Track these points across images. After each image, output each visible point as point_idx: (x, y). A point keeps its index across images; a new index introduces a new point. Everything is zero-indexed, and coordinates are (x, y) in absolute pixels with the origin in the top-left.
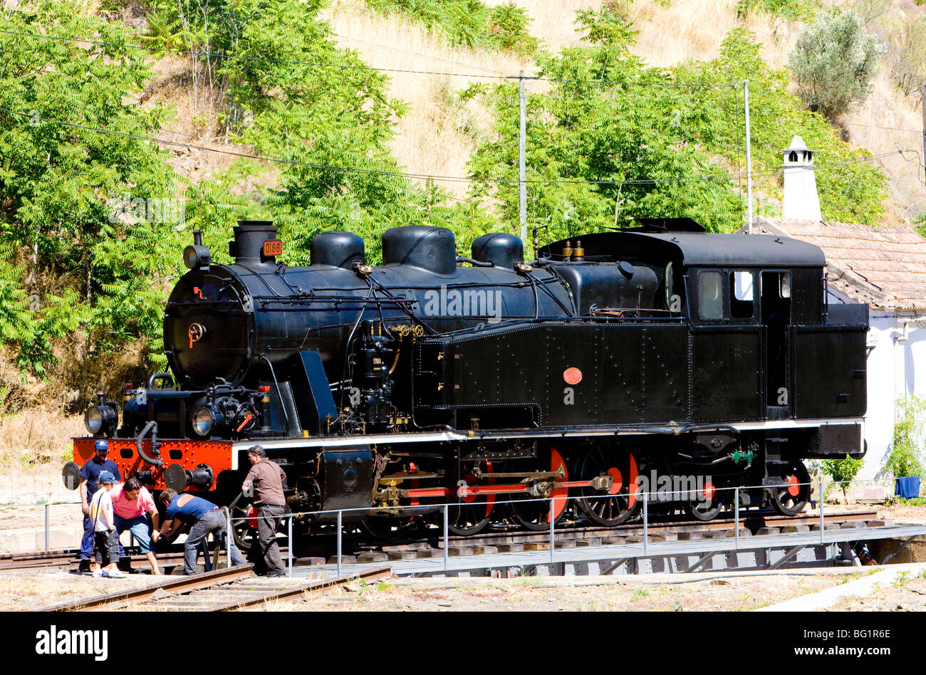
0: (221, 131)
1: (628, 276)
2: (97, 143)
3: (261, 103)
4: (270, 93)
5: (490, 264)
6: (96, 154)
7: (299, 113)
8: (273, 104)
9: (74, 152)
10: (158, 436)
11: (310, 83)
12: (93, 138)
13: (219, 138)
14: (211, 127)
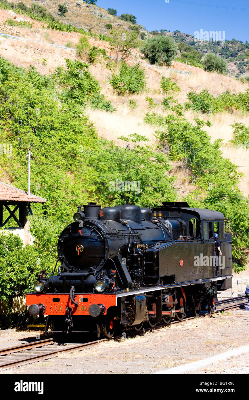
0: (190, 182)
1: (181, 223)
2: (155, 186)
3: (202, 174)
4: (204, 171)
5: (143, 220)
6: (155, 189)
7: (213, 177)
8: (205, 174)
9: (149, 189)
10: (75, 292)
11: (215, 168)
12: (154, 185)
13: (189, 184)
14: (188, 181)
